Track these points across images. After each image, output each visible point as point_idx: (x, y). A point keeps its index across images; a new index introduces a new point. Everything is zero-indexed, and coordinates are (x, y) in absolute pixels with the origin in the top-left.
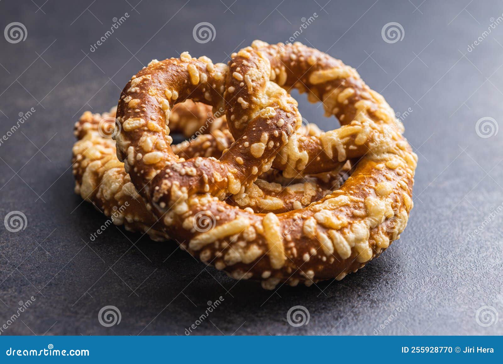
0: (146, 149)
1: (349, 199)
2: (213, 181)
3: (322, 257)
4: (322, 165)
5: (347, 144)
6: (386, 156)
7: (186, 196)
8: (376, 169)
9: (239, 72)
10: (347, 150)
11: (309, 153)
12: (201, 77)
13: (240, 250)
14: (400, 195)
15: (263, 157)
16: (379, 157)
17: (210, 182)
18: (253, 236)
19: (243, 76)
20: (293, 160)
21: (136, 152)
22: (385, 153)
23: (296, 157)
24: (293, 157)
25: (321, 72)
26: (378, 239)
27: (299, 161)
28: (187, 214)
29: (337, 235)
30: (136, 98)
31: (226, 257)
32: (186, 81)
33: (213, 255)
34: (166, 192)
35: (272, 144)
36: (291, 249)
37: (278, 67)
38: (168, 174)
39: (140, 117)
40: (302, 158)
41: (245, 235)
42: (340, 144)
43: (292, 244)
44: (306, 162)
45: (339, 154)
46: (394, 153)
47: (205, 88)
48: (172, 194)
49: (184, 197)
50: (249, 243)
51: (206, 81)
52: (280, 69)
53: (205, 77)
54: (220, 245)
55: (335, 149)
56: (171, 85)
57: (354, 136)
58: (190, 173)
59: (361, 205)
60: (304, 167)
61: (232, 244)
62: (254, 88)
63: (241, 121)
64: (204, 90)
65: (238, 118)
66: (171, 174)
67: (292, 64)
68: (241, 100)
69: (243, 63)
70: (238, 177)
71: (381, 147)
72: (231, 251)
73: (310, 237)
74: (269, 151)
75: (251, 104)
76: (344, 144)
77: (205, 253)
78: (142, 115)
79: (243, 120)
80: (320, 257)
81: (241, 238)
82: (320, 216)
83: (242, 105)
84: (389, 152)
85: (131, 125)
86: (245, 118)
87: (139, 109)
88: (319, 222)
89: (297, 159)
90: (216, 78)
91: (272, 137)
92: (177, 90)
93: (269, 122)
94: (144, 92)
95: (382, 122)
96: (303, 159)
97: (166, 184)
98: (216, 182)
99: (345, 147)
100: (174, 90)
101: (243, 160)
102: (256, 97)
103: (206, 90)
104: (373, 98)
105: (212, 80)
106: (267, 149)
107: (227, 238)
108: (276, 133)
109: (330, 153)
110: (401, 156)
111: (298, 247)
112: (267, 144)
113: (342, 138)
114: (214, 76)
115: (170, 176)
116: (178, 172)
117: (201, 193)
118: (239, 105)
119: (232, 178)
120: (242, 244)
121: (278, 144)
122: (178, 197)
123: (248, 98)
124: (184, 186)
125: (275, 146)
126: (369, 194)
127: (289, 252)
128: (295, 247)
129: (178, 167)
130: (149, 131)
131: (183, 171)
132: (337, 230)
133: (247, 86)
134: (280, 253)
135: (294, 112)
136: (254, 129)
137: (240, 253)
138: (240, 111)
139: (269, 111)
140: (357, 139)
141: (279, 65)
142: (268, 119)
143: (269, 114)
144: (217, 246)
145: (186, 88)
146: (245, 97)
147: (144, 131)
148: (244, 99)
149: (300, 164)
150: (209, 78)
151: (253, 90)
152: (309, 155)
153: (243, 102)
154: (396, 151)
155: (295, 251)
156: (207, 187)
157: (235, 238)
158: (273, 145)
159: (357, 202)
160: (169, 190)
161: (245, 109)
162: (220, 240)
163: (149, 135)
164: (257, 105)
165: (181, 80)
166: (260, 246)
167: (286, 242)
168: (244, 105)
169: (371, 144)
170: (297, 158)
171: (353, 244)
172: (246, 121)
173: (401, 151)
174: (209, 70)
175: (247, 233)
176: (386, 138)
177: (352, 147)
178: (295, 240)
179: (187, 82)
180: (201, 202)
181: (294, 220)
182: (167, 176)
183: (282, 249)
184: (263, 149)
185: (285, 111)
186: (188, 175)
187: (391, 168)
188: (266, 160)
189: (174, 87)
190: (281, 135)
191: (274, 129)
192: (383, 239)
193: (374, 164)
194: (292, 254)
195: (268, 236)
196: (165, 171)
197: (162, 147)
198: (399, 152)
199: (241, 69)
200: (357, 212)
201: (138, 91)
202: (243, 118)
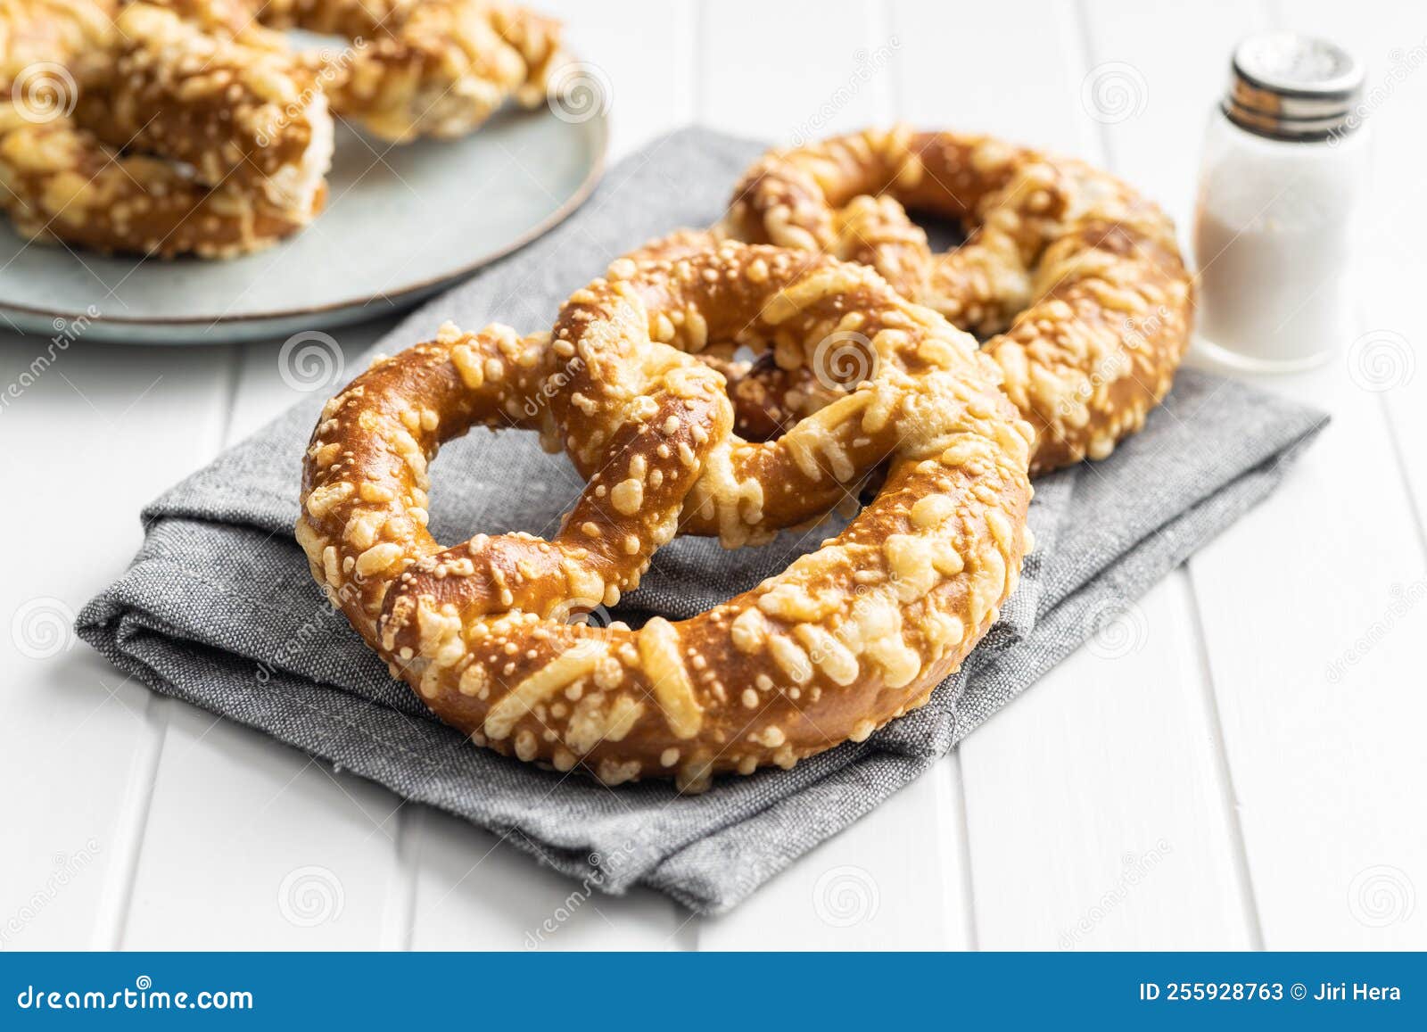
0: (359, 543)
1: (845, 552)
2: (519, 578)
3: (788, 691)
4: (803, 501)
5: (847, 439)
6: (942, 441)
7: (457, 623)
8: (915, 475)
9: (566, 338)
10: (849, 450)
11: (763, 481)
12: (488, 367)
13: (594, 714)
14: (975, 517)
15: (646, 509)
16: (925, 449)
17: (512, 582)
18: (615, 675)
19: (575, 344)
20: (728, 505)
21: (341, 556)
22: (940, 435)
23: (731, 497)
24: (724, 498)
25: (783, 292)
26: (927, 625)
27: (744, 503)
28: (464, 662)
29: (815, 634)
30: (330, 443)
31: (570, 738)
32: (451, 385)
33: (539, 738)
34: (406, 623)
35: (658, 476)
36: (709, 685)
37: (676, 307)
38: (407, 582)
39: (342, 479)
40: (746, 495)
41: (598, 678)
42: (832, 443)
43: (711, 675)
44: (760, 501)
45: (833, 464)
46: (963, 431)
47: (504, 392)
48: (421, 621)
49: (451, 626)
50: (612, 695)
51: (502, 373)
52: (685, 312)
53: (497, 367)
54: (548, 714)
55: (822, 457)
56: (416, 398)
57: (858, 415)
58: (457, 570)
59: (873, 558)
60: (760, 515)
61: (571, 706)
62: (602, 365)
63: (591, 445)
64: (502, 395)
65: (583, 439)
66: (414, 581)
67: (712, 291)
68: (578, 398)
69: (573, 317)
70: (593, 566)
71: (927, 423)
72: (573, 721)
73: (749, 650)
74: (657, 493)
75: (604, 401)
76: (839, 440)
77: (522, 741)
78: (345, 474)
79: (594, 441)
80: (782, 691)
81: (590, 687)
82: (771, 601)
83: (583, 408)
84: (949, 432)
85: (321, 501)
86: (598, 435)
87: (338, 463)
88: (769, 613)
89: (738, 500)
90: (523, 363)
91: (655, 461)
92: (433, 407)
93: (644, 429)
94: (348, 424)
95: (933, 368)
96: (751, 498)
97: (403, 605)
98: (527, 581)
99: (843, 445)
100: (424, 409)
101: (600, 527)
102: (613, 384)
103: (508, 395)
104: (914, 319)
105: (514, 371)
106: (649, 491)
107: (560, 695)
108: (665, 450)
109: (811, 467)
110: (980, 433)
111: (726, 679)
112: (647, 479)
113: (833, 428)
114: (518, 359)
115: (411, 587)
116: (429, 574)
117: (495, 610)
118: (578, 410)
119: (575, 569)
120: (595, 699)
121: (675, 474)
122: (436, 628)
123: (595, 390)
124: (449, 601)
125: (667, 480)
126: (891, 531)
127: (707, 693)
128: (719, 679)
129: (430, 563)
130: (365, 505)
131: (442, 571)
132: (815, 623)
133: (586, 366)
134: (684, 700)
135: (707, 396)
136: (613, 453)
137: (594, 719)
138: (581, 424)
139: (639, 405)
140: (865, 421)
141: (680, 302)
142: (642, 424)
143: (640, 412)
144: (541, 717)
145: (457, 399)
146: (586, 388)
147: (354, 506)
148: (585, 394)
149: (748, 511)
150: (507, 367)
151: (603, 370)
152: (762, 485)
153: (584, 403)
154: (965, 424)
155: (719, 689)
156: (508, 596)
157: (575, 692)
158: (662, 477)
159: (865, 555)
160: (413, 617)
161: (594, 417)
162: (547, 704)
163: (364, 512)
164: (618, 399)
165: (438, 382)
166: (637, 695)
167: (694, 672)
168: (587, 407)
169: (900, 424)
170: (735, 497)
171: (860, 648)
172: (601, 441)
173: (979, 422)
174: (503, 349)
175: (602, 672)
176: (935, 401)
177: (858, 442)
178: (714, 664)
179: (454, 385)
180: (493, 630)
181: (712, 622)
182: (405, 587)
183: (688, 689)
184: (638, 492)
185: (680, 398)
186: (454, 577)
187: (953, 463)
188: (656, 516)
189: (424, 403)
190: (676, 450)
191: (658, 443)
192: (941, 623)
193: (912, 464)
194: (714, 697)
195: (652, 670)
196: (400, 579)
197: (396, 533)
198: (975, 426)
199: (571, 332)
200: (864, 575)
201: (336, 426)
202: (592, 438)
